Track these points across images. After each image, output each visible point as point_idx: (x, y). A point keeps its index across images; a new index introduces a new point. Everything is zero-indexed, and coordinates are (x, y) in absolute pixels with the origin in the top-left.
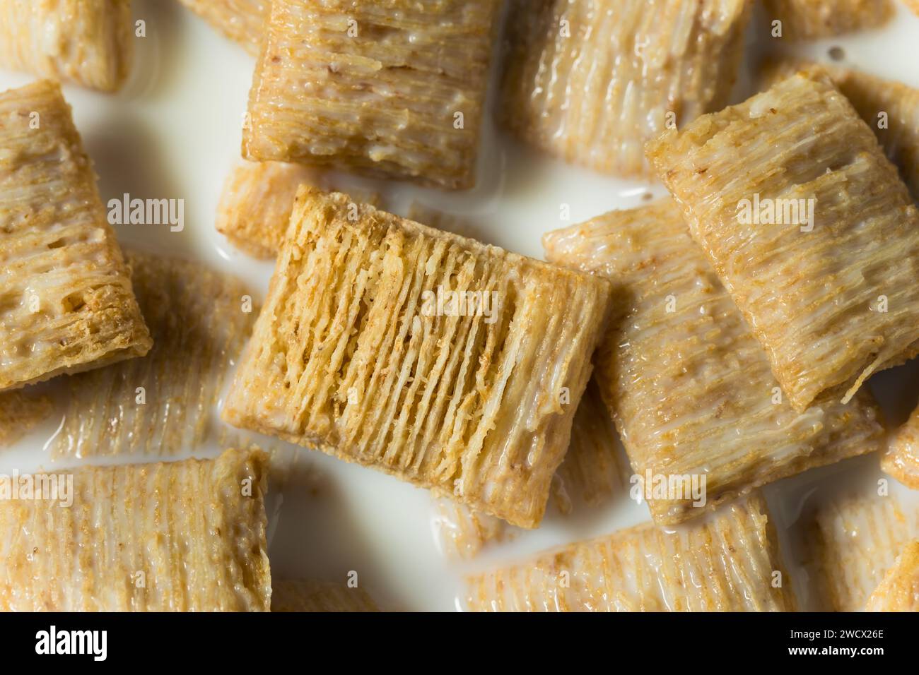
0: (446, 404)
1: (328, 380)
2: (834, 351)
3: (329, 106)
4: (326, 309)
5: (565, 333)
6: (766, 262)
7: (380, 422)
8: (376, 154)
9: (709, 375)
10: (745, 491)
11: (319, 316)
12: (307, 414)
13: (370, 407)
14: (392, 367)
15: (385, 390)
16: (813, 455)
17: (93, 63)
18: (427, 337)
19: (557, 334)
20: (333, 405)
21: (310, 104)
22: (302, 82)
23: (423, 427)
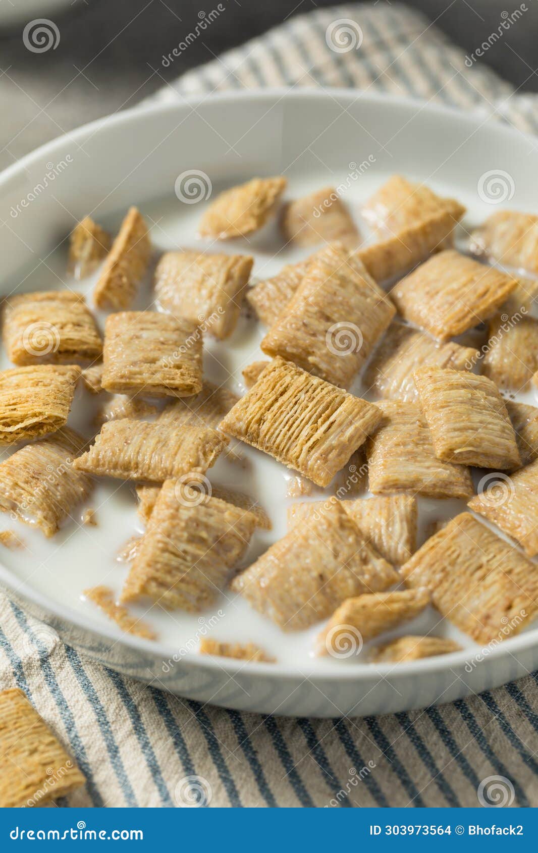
0: (304, 427)
1: (263, 410)
3: (299, 334)
4: (271, 388)
5: (358, 417)
6: (443, 407)
7: (276, 429)
9: (410, 447)
10: (410, 490)
11: (267, 390)
12: (250, 423)
13: (275, 422)
14: (289, 408)
15: (282, 417)
16: (441, 487)
18: (305, 401)
19: (356, 416)
20: (260, 421)
21: (292, 333)
22: (291, 325)
23: (292, 434)
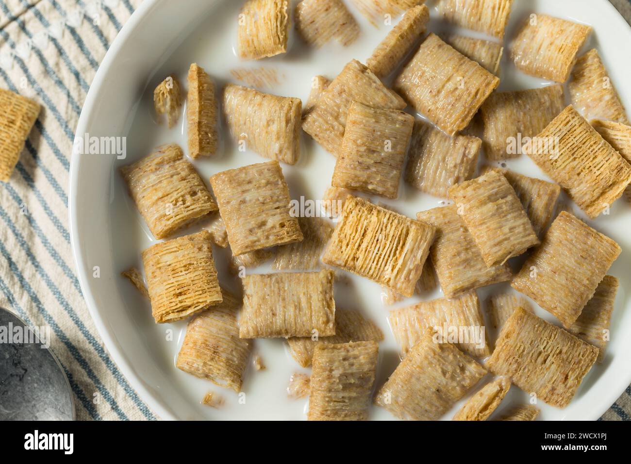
0: (388, 260)
1: (354, 251)
2: (499, 251)
3: (358, 173)
4: (355, 231)
5: (422, 241)
6: (481, 224)
7: (368, 264)
8: (370, 187)
9: (463, 256)
10: (472, 290)
11: (352, 233)
12: (347, 261)
13: (366, 260)
14: (373, 248)
15: (370, 255)
16: (492, 281)
17: (289, 156)
18: (383, 240)
19: (420, 242)
20: (355, 259)
21: (353, 172)
22: (350, 165)
23: (380, 266)
